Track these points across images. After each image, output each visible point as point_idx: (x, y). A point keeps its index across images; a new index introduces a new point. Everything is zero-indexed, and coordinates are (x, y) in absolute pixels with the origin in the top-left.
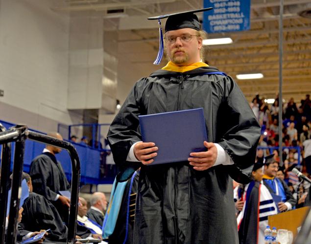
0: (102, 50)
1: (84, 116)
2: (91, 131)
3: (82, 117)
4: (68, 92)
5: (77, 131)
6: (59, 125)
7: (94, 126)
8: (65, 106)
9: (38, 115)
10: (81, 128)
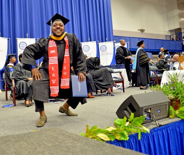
0: (177, 9)
1: (175, 31)
2: (179, 35)
3: (174, 32)
4: (168, 25)
5: (173, 36)
6: (166, 36)
7: (180, 34)
8: (167, 30)
9: (158, 34)
10: (175, 35)
